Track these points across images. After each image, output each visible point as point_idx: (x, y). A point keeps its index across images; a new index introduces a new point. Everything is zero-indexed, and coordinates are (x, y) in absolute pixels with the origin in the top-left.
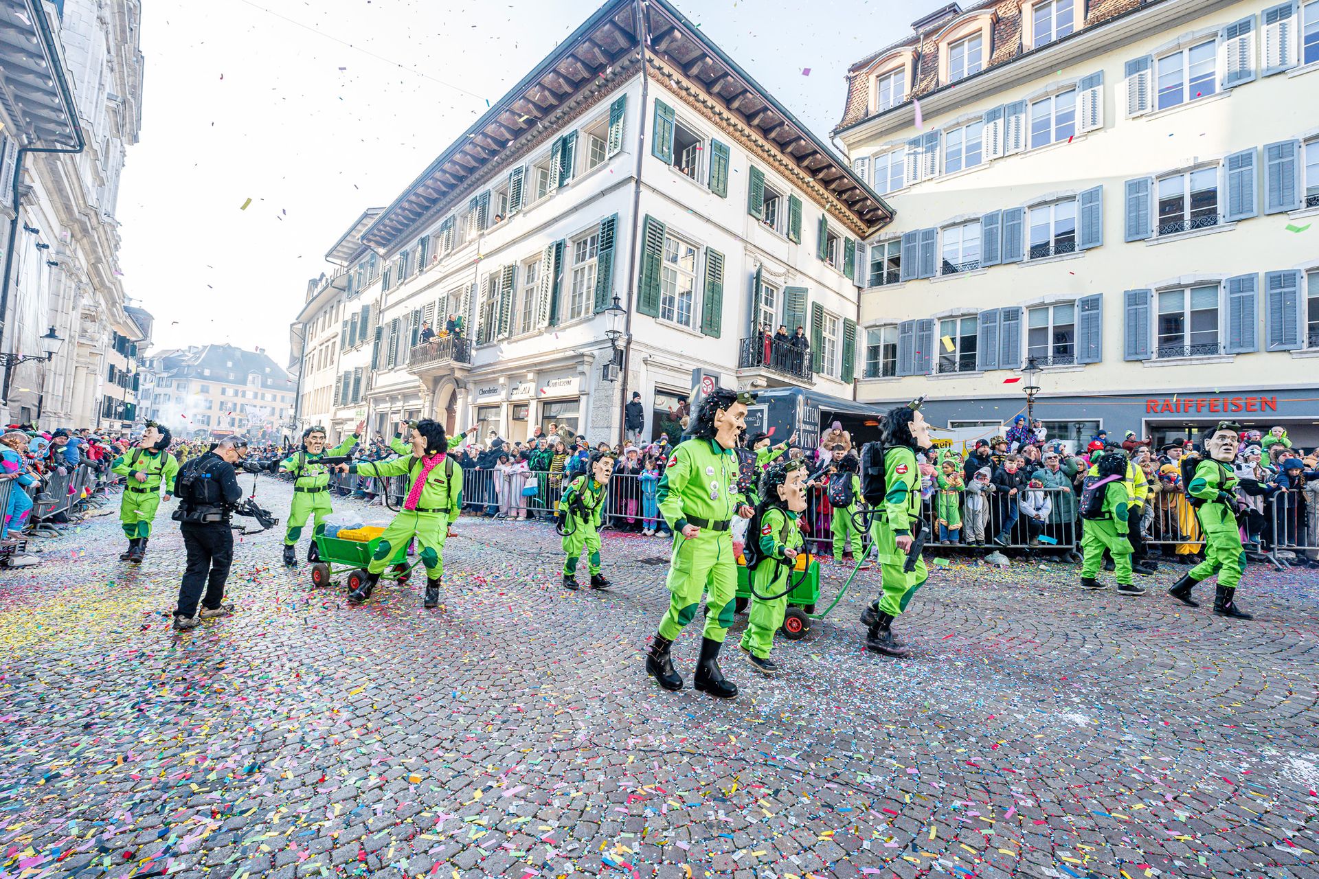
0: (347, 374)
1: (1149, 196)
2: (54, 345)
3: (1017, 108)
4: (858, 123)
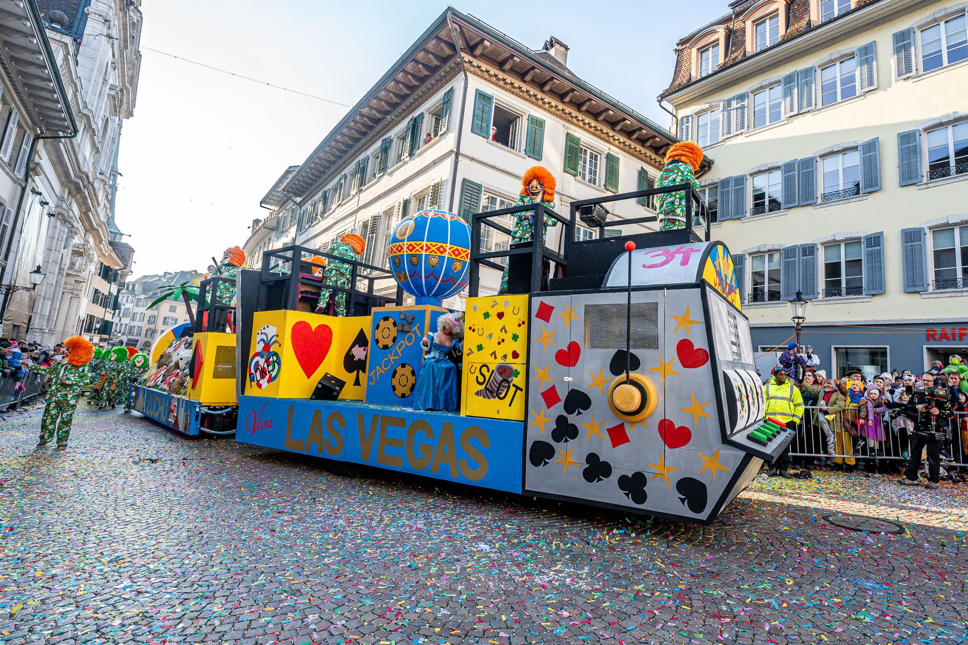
2: (37, 278)
4: (681, 88)
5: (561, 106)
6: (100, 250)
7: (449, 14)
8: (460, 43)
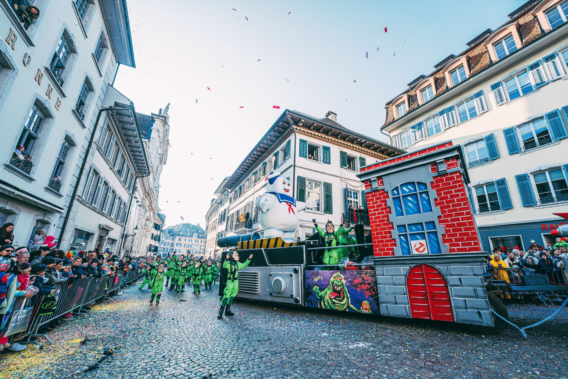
0: (219, 233)
1: (515, 135)
2: (136, 231)
3: (451, 109)
4: (390, 124)
5: (336, 140)
6: (154, 217)
7: (287, 112)
8: (291, 122)
